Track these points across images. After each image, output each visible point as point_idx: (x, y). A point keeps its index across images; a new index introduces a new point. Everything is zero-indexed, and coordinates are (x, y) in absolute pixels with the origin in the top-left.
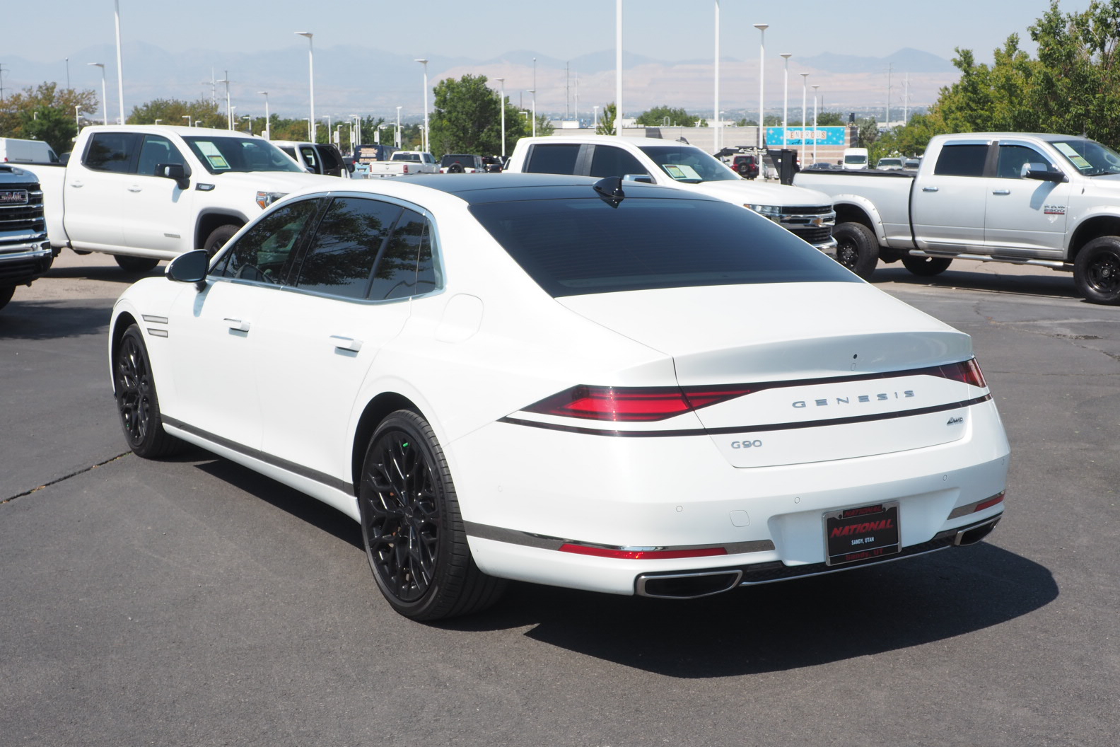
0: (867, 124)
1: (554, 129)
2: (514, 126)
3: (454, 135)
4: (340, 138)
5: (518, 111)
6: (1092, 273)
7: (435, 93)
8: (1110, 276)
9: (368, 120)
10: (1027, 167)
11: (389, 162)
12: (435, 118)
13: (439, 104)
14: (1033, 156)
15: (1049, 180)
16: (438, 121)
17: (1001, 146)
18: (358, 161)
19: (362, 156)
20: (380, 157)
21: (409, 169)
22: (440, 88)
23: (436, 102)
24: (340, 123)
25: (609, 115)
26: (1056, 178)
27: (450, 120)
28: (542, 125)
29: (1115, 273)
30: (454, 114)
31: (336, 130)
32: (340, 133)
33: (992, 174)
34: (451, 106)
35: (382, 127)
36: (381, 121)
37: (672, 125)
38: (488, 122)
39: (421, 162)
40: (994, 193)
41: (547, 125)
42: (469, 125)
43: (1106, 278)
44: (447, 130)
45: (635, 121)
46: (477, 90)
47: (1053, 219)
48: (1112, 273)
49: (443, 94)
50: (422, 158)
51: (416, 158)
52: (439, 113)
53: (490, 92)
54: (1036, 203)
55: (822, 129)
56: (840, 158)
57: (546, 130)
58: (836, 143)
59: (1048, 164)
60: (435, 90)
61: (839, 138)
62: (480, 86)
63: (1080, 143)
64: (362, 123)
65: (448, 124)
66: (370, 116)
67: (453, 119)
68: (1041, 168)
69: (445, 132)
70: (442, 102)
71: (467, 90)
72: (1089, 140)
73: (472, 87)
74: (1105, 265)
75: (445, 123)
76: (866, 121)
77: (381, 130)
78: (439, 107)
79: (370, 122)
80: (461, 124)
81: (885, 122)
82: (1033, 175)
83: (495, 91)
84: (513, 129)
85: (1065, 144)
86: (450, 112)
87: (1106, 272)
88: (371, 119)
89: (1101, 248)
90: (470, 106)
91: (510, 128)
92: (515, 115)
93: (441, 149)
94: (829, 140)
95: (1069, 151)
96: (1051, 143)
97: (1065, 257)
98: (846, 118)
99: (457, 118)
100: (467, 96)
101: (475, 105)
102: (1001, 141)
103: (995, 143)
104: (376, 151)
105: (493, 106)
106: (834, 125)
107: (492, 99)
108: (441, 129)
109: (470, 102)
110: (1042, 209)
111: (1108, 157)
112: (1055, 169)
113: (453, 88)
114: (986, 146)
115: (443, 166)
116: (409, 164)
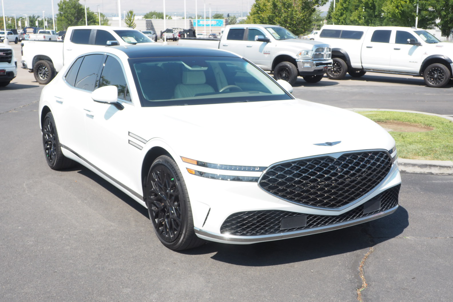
0: (233, 18)
1: (109, 20)
2: (92, 19)
3: (67, 22)
4: (21, 24)
5: (94, 13)
6: (280, 75)
7: (58, 6)
8: (286, 76)
9: (33, 16)
10: (257, 37)
11: (37, 34)
12: (59, 16)
13: (60, 10)
14: (259, 33)
15: (265, 42)
16: (60, 17)
17: (249, 29)
18: (26, 34)
19: (27, 32)
20: (35, 32)
21: (46, 37)
22: (60, 3)
23: (59, 9)
24: (21, 18)
25: (130, 14)
26: (267, 41)
27: (65, 17)
28: (104, 18)
29: (287, 75)
30: (66, 14)
31: (19, 20)
32: (21, 22)
33: (246, 40)
34: (65, 11)
35: (40, 19)
36: (38, 17)
37: (156, 18)
38: (81, 18)
39: (51, 34)
40: (247, 47)
41: (106, 18)
42: (73, 18)
43: (284, 77)
44: (64, 21)
45: (143, 17)
46: (75, 5)
47: (266, 56)
48: (286, 75)
49: (61, 6)
50: (51, 33)
51: (49, 33)
52: (60, 14)
53: (81, 5)
54: (261, 50)
55: (215, 20)
56: (219, 32)
57: (105, 20)
58: (220, 25)
59: (264, 36)
60: (58, 4)
61: (221, 24)
62: (77, 2)
63: (277, 28)
64: (30, 17)
65: (64, 18)
66: (34, 15)
67: (66, 16)
68: (262, 37)
69: (63, 21)
70: (61, 9)
71: (72, 4)
72: (281, 27)
73: (73, 3)
74: (284, 72)
75: (63, 18)
76: (232, 17)
77: (39, 21)
78: (60, 11)
79: (34, 17)
80: (69, 18)
81: (241, 17)
82: (259, 40)
83: (83, 5)
84: (92, 20)
85: (271, 28)
86: (64, 13)
87: (284, 75)
88: (34, 16)
89: (283, 66)
90: (73, 11)
91: (90, 20)
92: (92, 15)
93: (62, 28)
94: (217, 24)
95: (272, 31)
96: (266, 28)
97: (271, 70)
98: (225, 15)
99: (68, 16)
100: (72, 7)
101: (75, 11)
102: (249, 27)
103: (247, 28)
104: (33, 30)
105: (83, 11)
106: (221, 18)
107: (82, 8)
108: (61, 20)
109: (73, 9)
110: (263, 52)
111: (288, 33)
112: (267, 38)
113: (66, 4)
114: (244, 29)
115: (59, 36)
116: (46, 35)
